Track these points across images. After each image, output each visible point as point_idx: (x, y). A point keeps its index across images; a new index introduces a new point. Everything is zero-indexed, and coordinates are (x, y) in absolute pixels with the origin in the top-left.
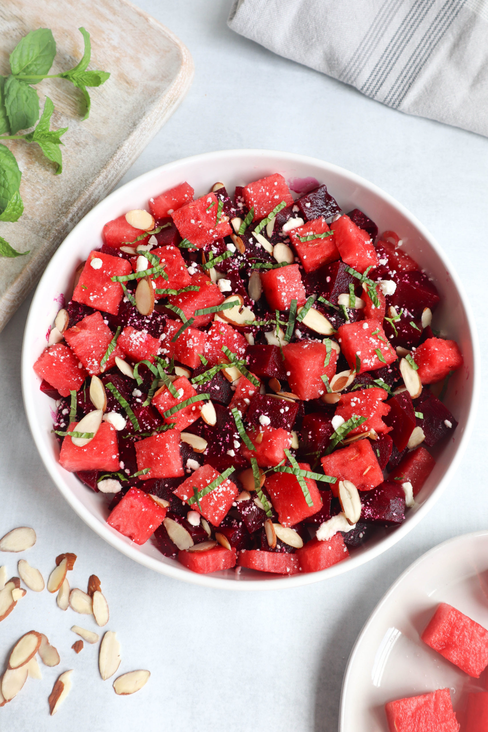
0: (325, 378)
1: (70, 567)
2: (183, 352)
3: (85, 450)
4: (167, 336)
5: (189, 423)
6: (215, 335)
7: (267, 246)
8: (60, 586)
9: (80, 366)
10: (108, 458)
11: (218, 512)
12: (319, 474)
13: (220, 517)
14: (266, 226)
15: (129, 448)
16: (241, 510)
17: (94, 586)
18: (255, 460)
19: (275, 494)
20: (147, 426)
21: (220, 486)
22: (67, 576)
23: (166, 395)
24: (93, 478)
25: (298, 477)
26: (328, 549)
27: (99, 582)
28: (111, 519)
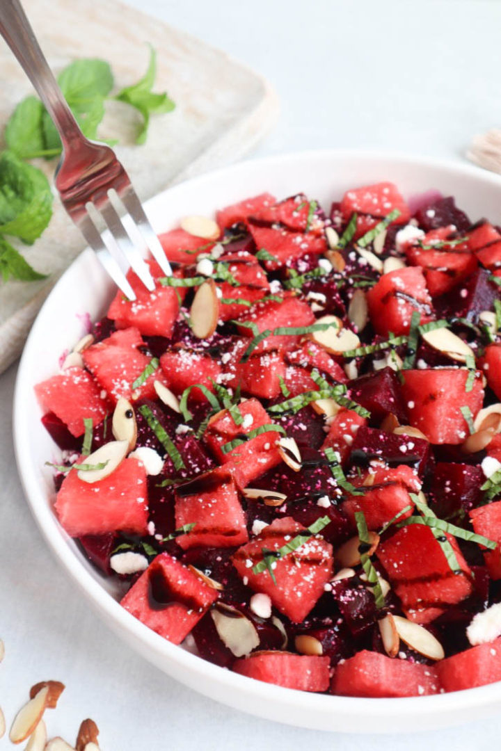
0: (466, 411)
1: (51, 704)
2: (255, 374)
3: (97, 490)
4: (233, 356)
5: (260, 464)
6: (302, 356)
7: (376, 263)
8: (31, 731)
9: (103, 394)
10: (131, 502)
11: (302, 584)
12: (468, 532)
13: (304, 595)
14: (372, 241)
15: (164, 502)
16: (338, 596)
17: (87, 737)
18: (362, 516)
19: (396, 565)
20: (195, 468)
21: (306, 545)
22: (45, 717)
23: (226, 422)
24: (103, 548)
25: (433, 530)
26: (490, 654)
27: (97, 731)
28: (126, 601)
